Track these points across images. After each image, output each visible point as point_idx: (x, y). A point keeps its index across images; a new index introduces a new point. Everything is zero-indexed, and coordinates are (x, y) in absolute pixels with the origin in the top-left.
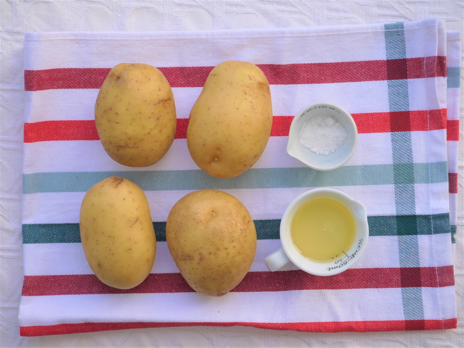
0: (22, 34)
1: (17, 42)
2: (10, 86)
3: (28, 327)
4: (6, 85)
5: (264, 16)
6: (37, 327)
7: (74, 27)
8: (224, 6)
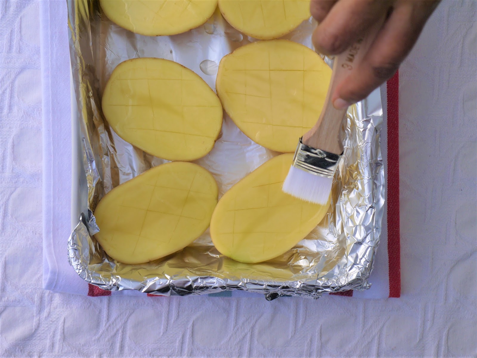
0: (43, 295)
1: (51, 301)
2: (104, 309)
3: (390, 288)
4: (103, 315)
5: (24, 7)
6: (390, 278)
7: (35, 234)
8: (11, 55)
